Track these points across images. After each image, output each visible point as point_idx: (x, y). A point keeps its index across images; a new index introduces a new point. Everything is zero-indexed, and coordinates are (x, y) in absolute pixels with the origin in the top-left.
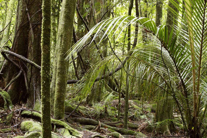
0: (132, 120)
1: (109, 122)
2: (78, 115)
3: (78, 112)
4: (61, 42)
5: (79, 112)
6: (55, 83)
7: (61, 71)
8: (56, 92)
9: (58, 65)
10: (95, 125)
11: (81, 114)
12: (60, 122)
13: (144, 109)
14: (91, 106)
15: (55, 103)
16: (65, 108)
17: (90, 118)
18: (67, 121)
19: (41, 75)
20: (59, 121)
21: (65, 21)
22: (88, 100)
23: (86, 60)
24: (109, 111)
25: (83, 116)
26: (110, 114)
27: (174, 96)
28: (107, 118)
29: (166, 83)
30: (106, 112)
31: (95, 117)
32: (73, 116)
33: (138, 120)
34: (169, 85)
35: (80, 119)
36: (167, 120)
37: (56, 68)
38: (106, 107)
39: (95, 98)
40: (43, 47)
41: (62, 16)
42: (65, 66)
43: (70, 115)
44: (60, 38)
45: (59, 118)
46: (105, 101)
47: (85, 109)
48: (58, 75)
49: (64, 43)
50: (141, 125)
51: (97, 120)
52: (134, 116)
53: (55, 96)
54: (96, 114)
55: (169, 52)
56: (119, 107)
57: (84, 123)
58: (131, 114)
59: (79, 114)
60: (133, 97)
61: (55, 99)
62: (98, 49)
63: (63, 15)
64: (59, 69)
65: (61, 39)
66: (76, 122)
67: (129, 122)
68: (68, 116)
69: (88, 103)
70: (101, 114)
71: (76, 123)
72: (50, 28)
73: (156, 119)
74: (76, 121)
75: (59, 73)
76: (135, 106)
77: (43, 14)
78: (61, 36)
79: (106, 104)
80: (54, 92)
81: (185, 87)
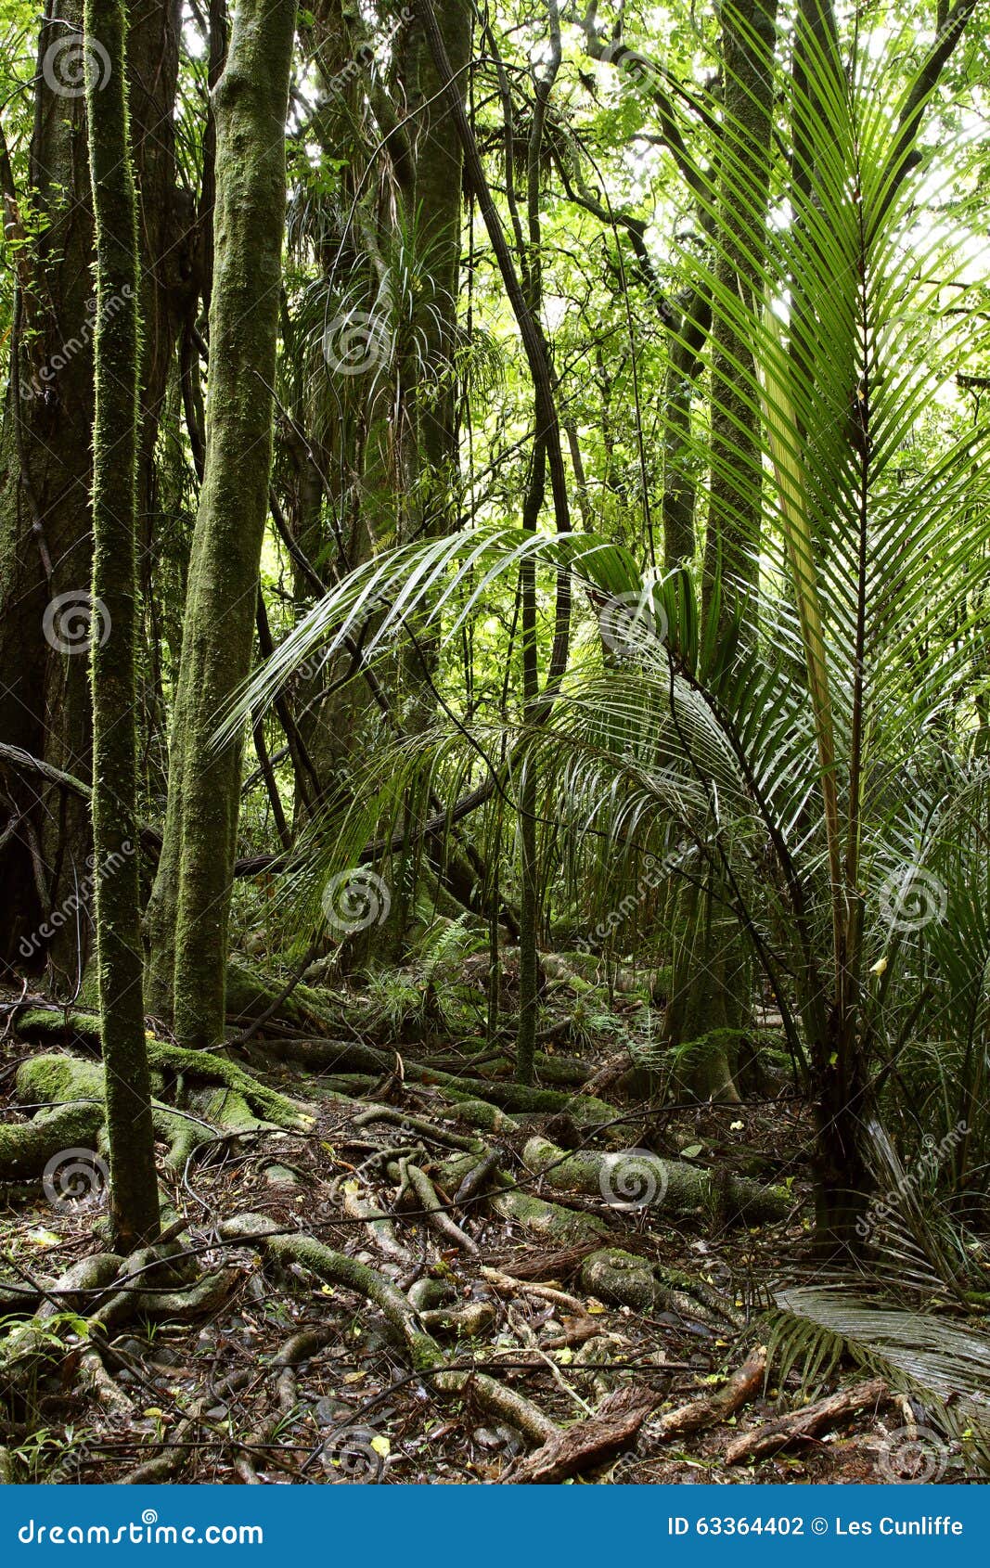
0: (559, 1045)
1: (449, 1058)
2: (298, 1026)
3: (296, 1017)
4: (199, 675)
5: (303, 1015)
6: (175, 873)
7: (202, 814)
8: (180, 915)
9: (186, 787)
10: (376, 1073)
11: (313, 1023)
12: (203, 1061)
13: (616, 993)
14: (359, 984)
15: (177, 967)
16: (230, 998)
17: (352, 1038)
18: (237, 1052)
19: (94, 821)
20: (202, 1053)
21: (217, 576)
22: (347, 961)
24: (445, 1004)
25: (321, 1033)
26: (451, 1023)
27: (740, 910)
28: (438, 1041)
29: (704, 852)
30: (432, 1010)
31: (381, 1034)
32: (271, 1034)
33: (587, 1046)
34: (712, 858)
35: (306, 1044)
36: (717, 1032)
37: (179, 802)
38: (431, 989)
39: (382, 949)
40: (99, 688)
41: (201, 552)
42: (223, 788)
43: (253, 1027)
44: (194, 655)
45: (199, 1043)
46: (430, 963)
47: (331, 1002)
48: (188, 834)
49: (213, 677)
50: (604, 1066)
51: (388, 1050)
52: (567, 1025)
53: (179, 935)
54: (384, 1022)
55: (709, 699)
56: (495, 988)
57: (317, 1064)
58: (551, 1016)
59: (303, 1022)
60: (564, 940)
61: (179, 950)
62: (384, 707)
63: (204, 545)
64: (191, 802)
65: (200, 661)
66: (284, 1061)
67: (547, 1054)
68: (246, 1032)
69: (350, 972)
70: (408, 1022)
71: (284, 1067)
72: (133, 593)
73: (672, 1032)
74: (283, 1055)
75: (192, 823)
76: (577, 981)
78: (201, 645)
79: (437, 975)
80: (174, 916)
81: (790, 864)
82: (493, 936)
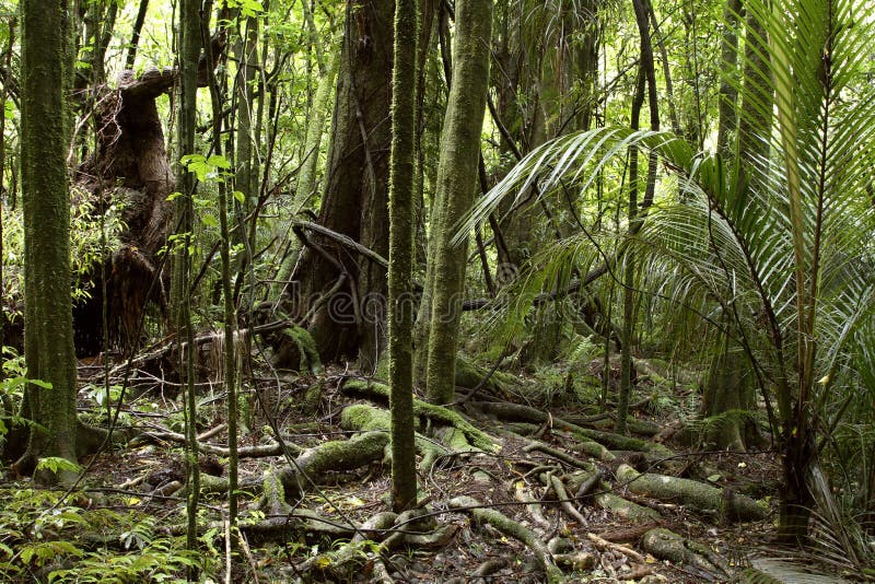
0: (643, 412)
1: (578, 417)
2: (494, 394)
3: (493, 389)
4: (446, 199)
5: (498, 388)
6: (430, 308)
7: (446, 277)
8: (432, 331)
9: (437, 260)
10: (536, 423)
11: (503, 393)
12: (442, 412)
13: (677, 384)
14: (530, 372)
15: (429, 360)
16: (458, 376)
17: (526, 404)
18: (461, 408)
19: (389, 283)
20: (441, 407)
21: (457, 143)
22: (524, 359)
23: (520, 247)
24: (578, 386)
25: (507, 399)
26: (581, 397)
27: (745, 343)
28: (574, 407)
29: (725, 311)
30: (570, 390)
31: (541, 402)
32: (479, 398)
33: (659, 414)
34: (729, 314)
35: (499, 405)
36: (732, 411)
37: (433, 269)
38: (570, 377)
39: (543, 353)
40: (394, 212)
41: (449, 130)
42: (457, 262)
43: (470, 394)
44: (444, 187)
45: (441, 402)
46: (571, 362)
47: (513, 381)
48: (438, 287)
49: (454, 200)
50: (665, 427)
51: (544, 411)
52: (648, 402)
53: (431, 342)
54: (543, 395)
55: (731, 224)
56: (607, 377)
57: (509, 417)
58: (638, 396)
59: (497, 393)
60: (650, 352)
61: (431, 350)
62: (549, 216)
63: (450, 128)
64: (440, 269)
65: (447, 191)
66: (485, 413)
67: (635, 419)
68: (466, 397)
69: (525, 365)
70: (556, 395)
71: (486, 417)
73: (707, 410)
74: (486, 410)
75: (440, 281)
76: (655, 376)
77: (393, 127)
78: (447, 182)
79: (574, 369)
80: (428, 332)
81: (774, 320)
82: (607, 349)
